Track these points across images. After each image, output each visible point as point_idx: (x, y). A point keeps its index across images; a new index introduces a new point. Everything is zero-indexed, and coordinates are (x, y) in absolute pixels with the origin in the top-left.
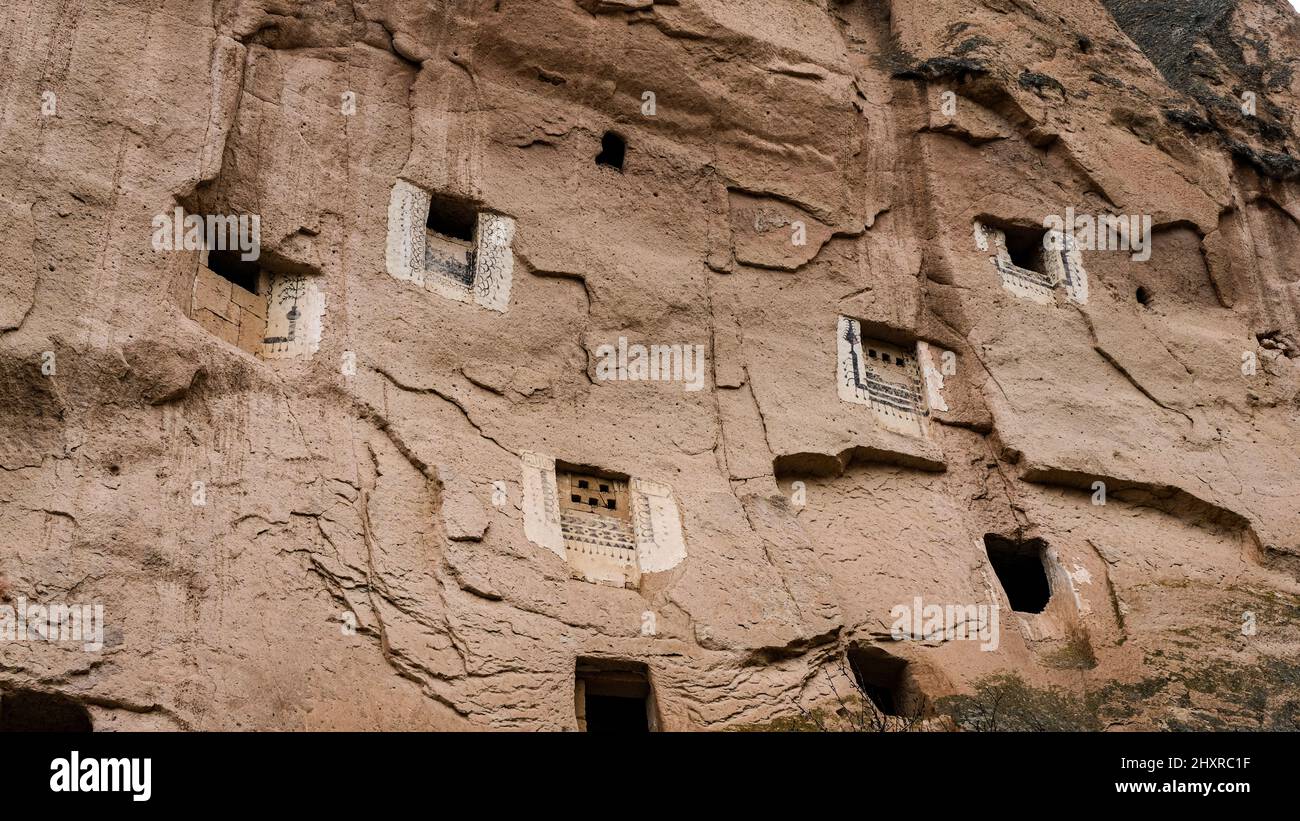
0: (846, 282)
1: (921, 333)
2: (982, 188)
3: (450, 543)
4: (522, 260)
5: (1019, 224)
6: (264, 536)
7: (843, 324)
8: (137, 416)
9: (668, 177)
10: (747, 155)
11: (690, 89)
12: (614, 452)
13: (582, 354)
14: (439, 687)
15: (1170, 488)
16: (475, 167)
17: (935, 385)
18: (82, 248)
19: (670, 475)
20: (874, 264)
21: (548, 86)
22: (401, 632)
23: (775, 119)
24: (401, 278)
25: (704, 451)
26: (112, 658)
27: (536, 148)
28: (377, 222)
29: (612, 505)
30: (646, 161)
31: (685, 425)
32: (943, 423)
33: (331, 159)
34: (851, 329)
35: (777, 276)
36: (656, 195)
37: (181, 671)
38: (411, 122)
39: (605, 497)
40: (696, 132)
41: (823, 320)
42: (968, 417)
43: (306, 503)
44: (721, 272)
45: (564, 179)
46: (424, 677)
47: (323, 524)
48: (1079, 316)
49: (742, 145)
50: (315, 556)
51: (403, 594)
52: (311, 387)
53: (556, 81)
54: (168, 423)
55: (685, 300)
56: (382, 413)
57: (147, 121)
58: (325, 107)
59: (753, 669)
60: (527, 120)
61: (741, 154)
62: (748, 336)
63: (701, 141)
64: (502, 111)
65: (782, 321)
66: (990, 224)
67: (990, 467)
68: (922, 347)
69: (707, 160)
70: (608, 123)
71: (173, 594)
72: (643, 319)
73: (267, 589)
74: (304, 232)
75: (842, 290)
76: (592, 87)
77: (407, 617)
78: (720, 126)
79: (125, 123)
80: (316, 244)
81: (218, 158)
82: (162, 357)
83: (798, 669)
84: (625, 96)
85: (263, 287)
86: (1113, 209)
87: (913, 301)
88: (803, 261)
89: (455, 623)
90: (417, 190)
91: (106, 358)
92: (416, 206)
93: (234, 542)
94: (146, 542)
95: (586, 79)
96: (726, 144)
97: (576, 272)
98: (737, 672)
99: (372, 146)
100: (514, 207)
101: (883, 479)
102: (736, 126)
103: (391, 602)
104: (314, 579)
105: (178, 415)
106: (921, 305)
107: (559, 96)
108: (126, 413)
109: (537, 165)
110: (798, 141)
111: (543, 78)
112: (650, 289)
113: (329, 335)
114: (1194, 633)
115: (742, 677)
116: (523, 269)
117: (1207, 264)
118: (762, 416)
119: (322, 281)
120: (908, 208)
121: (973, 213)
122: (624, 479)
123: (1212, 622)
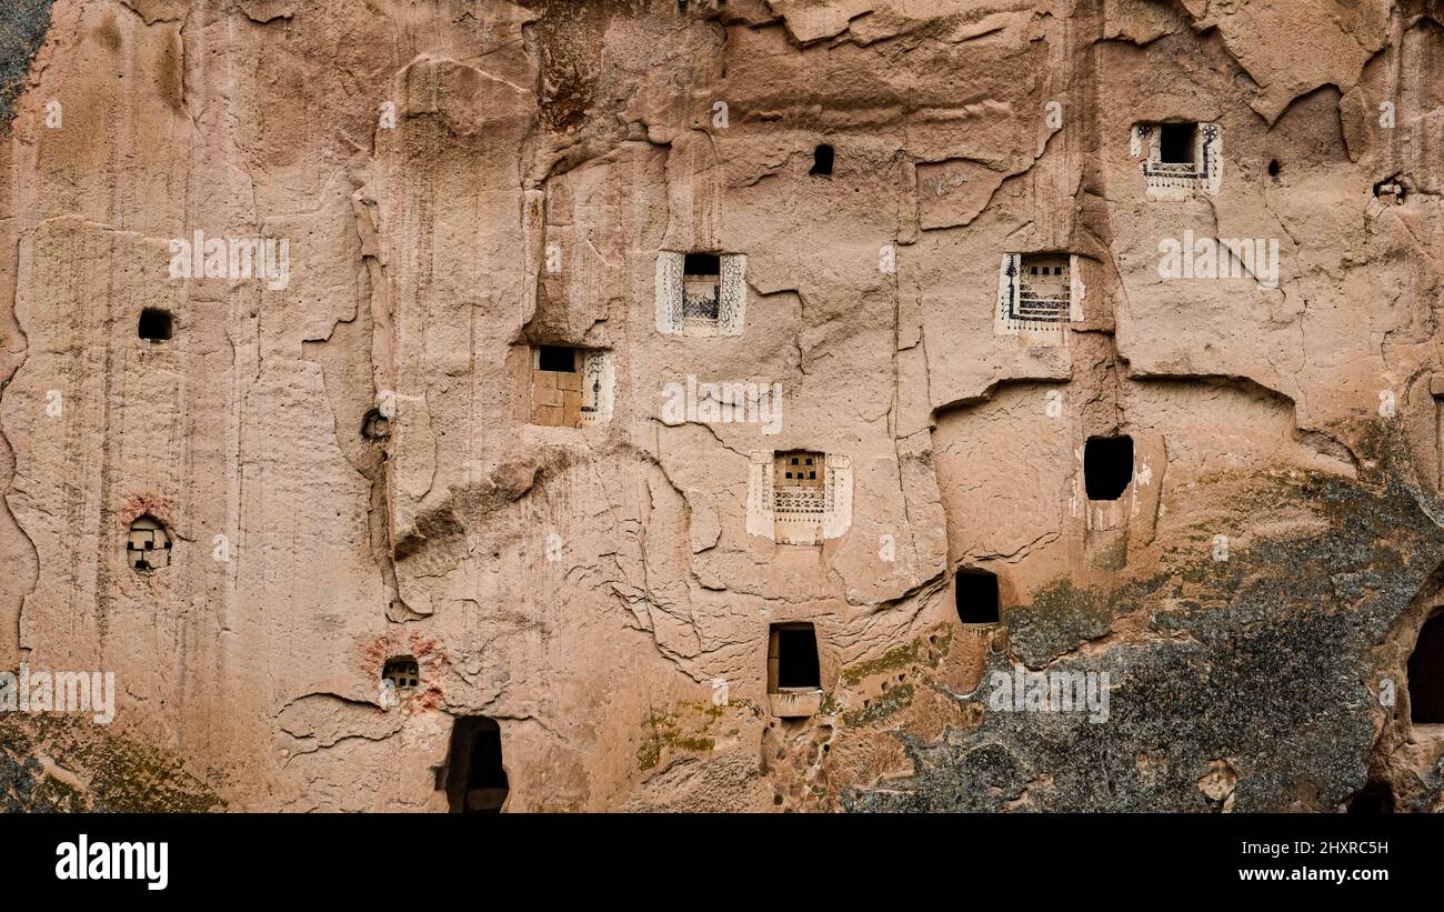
0: (1012, 219)
1: (1072, 250)
2: (1142, 93)
3: (694, 556)
4: (752, 288)
5: (1171, 122)
6: (584, 579)
7: (1006, 261)
8: (505, 514)
9: (866, 172)
10: (933, 128)
11: (883, 90)
12: (816, 433)
13: (797, 353)
14: (685, 664)
15: (1241, 377)
16: (715, 218)
17: (1078, 296)
18: (459, 412)
19: (852, 444)
20: (1039, 193)
21: (768, 125)
22: (665, 627)
23: (957, 88)
24: (667, 332)
25: (879, 417)
26: (505, 689)
27: (763, 182)
28: (648, 293)
29: (813, 476)
30: (851, 164)
31: (869, 395)
32: (1078, 332)
33: (613, 251)
34: (1012, 263)
35: (954, 233)
36: (857, 190)
37: (540, 691)
38: (667, 197)
39: (807, 470)
40: (891, 122)
41: (988, 263)
42: (1099, 324)
43: (607, 546)
44: (907, 244)
45: (784, 202)
46: (677, 658)
47: (618, 558)
48: (1209, 207)
49: (928, 121)
50: (614, 585)
51: (666, 601)
52: (610, 448)
53: (775, 119)
54: (523, 510)
55: (876, 283)
56: (655, 455)
57: (484, 295)
58: (605, 207)
59: (880, 614)
60: (753, 162)
61: (927, 130)
62: (926, 296)
63: (894, 129)
64: (734, 160)
65: (955, 274)
66: (1145, 127)
67: (1108, 367)
68: (1074, 260)
69: (899, 145)
70: (819, 138)
71: (534, 637)
72: (843, 311)
73: (586, 619)
74: (597, 321)
75: (1009, 227)
76: (803, 115)
77: (669, 616)
78: (909, 111)
79: (471, 302)
80: (607, 327)
81: (534, 302)
82: (514, 472)
83: (911, 607)
84: (830, 112)
85: (577, 365)
86: (1259, 90)
87: (1068, 221)
88: (974, 214)
89: (696, 616)
90: (675, 254)
91: (481, 487)
92: (674, 268)
93: (566, 592)
94: (516, 610)
95: (797, 110)
96: (914, 124)
97: (792, 288)
98: (868, 620)
99: (639, 230)
100: (744, 246)
101: (1021, 397)
102: (923, 106)
103: (659, 607)
104: (615, 600)
105: (529, 503)
106: (1074, 225)
107: (777, 129)
108: (499, 513)
109: (766, 198)
110: (977, 100)
111: (764, 120)
112: (849, 284)
113: (620, 403)
114: (1208, 526)
115: (871, 624)
116: (754, 293)
117: (1340, 123)
118: (929, 371)
119: (613, 355)
120: (1078, 124)
121: (1132, 120)
122: (821, 454)
123: (1224, 513)
